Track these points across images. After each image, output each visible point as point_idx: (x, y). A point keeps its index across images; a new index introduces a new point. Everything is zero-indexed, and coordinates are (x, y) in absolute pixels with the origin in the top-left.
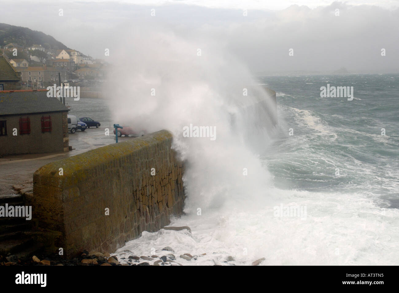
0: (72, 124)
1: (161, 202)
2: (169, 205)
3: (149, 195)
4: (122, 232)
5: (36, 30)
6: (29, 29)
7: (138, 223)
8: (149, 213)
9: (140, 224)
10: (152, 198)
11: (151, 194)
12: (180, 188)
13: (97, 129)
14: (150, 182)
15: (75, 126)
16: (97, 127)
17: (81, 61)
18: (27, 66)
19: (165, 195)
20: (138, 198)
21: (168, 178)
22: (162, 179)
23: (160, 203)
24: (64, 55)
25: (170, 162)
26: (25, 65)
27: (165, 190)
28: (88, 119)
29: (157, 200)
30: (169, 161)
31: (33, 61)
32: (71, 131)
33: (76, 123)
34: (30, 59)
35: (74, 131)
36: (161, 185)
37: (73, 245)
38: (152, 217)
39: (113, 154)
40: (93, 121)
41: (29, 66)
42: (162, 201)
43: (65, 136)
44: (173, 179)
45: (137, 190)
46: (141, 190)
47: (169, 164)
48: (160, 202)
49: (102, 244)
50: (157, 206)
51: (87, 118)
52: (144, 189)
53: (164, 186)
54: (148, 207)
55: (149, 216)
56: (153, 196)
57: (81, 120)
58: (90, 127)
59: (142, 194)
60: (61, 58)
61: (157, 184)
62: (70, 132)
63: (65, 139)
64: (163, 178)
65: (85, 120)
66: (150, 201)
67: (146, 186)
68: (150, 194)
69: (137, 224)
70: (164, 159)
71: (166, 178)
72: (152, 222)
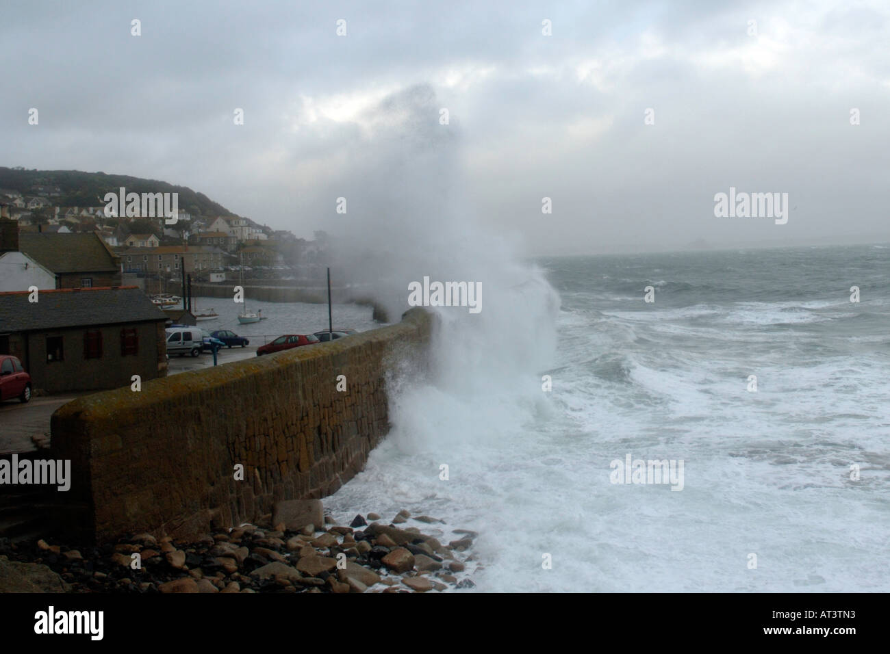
0: (194, 342)
1: (285, 462)
2: (301, 467)
3: (260, 450)
4: (205, 508)
5: (177, 185)
6: (167, 184)
7: (237, 494)
8: (261, 479)
9: (241, 496)
10: (266, 455)
11: (265, 449)
12: (324, 441)
13: (242, 349)
14: (262, 430)
15: (198, 345)
16: (243, 347)
17: (249, 234)
18: (157, 245)
19: (293, 450)
20: (237, 455)
21: (300, 423)
22: (287, 425)
23: (284, 465)
24: (220, 225)
25: (305, 398)
26: (153, 244)
27: (292, 442)
28: (228, 333)
29: (278, 459)
30: (301, 397)
31: (168, 236)
32: (192, 352)
33: (201, 340)
34: (163, 233)
35: (197, 354)
36: (285, 435)
37: (107, 524)
38: (267, 486)
39: (190, 385)
40: (236, 336)
41: (161, 244)
42: (287, 461)
43: (159, 360)
44: (311, 426)
45: (235, 441)
46: (245, 442)
47: (302, 402)
48: (283, 461)
49: (163, 525)
50: (276, 470)
51: (225, 331)
52: (250, 441)
53: (292, 437)
54: (259, 469)
55: (261, 483)
56: (268, 451)
57: (214, 334)
58: (233, 347)
59: (245, 448)
60: (216, 231)
61: (276, 433)
62: (190, 355)
63: (161, 365)
64: (289, 423)
65: (222, 334)
66: (262, 460)
67: (254, 436)
68: (262, 448)
69: (235, 496)
70: (291, 394)
71: (296, 425)
72: (266, 494)
